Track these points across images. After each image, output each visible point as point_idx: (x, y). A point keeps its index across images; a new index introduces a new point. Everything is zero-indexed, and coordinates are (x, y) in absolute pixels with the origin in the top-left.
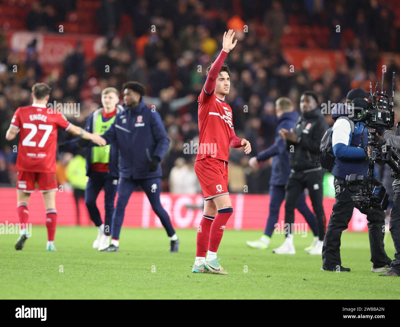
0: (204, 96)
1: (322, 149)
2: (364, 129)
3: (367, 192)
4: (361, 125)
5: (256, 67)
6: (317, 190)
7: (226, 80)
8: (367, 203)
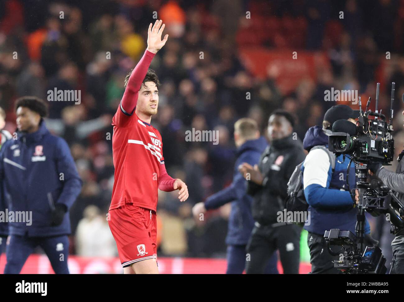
0: (120, 116)
1: (290, 193)
2: (350, 165)
3: (355, 255)
4: (346, 157)
5: (201, 75)
6: (291, 252)
7: (153, 94)
8: (355, 271)
